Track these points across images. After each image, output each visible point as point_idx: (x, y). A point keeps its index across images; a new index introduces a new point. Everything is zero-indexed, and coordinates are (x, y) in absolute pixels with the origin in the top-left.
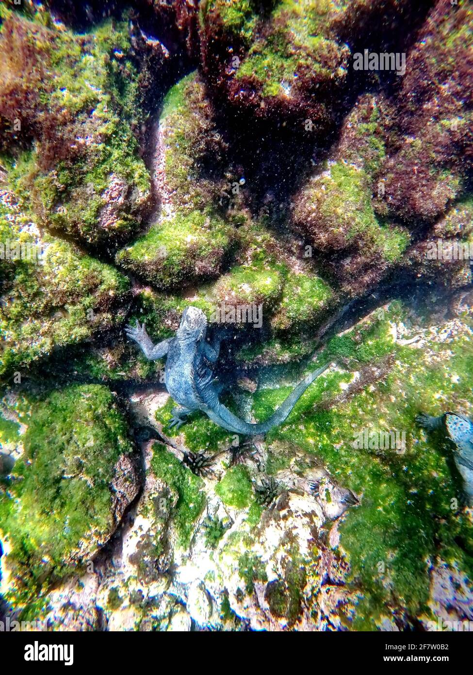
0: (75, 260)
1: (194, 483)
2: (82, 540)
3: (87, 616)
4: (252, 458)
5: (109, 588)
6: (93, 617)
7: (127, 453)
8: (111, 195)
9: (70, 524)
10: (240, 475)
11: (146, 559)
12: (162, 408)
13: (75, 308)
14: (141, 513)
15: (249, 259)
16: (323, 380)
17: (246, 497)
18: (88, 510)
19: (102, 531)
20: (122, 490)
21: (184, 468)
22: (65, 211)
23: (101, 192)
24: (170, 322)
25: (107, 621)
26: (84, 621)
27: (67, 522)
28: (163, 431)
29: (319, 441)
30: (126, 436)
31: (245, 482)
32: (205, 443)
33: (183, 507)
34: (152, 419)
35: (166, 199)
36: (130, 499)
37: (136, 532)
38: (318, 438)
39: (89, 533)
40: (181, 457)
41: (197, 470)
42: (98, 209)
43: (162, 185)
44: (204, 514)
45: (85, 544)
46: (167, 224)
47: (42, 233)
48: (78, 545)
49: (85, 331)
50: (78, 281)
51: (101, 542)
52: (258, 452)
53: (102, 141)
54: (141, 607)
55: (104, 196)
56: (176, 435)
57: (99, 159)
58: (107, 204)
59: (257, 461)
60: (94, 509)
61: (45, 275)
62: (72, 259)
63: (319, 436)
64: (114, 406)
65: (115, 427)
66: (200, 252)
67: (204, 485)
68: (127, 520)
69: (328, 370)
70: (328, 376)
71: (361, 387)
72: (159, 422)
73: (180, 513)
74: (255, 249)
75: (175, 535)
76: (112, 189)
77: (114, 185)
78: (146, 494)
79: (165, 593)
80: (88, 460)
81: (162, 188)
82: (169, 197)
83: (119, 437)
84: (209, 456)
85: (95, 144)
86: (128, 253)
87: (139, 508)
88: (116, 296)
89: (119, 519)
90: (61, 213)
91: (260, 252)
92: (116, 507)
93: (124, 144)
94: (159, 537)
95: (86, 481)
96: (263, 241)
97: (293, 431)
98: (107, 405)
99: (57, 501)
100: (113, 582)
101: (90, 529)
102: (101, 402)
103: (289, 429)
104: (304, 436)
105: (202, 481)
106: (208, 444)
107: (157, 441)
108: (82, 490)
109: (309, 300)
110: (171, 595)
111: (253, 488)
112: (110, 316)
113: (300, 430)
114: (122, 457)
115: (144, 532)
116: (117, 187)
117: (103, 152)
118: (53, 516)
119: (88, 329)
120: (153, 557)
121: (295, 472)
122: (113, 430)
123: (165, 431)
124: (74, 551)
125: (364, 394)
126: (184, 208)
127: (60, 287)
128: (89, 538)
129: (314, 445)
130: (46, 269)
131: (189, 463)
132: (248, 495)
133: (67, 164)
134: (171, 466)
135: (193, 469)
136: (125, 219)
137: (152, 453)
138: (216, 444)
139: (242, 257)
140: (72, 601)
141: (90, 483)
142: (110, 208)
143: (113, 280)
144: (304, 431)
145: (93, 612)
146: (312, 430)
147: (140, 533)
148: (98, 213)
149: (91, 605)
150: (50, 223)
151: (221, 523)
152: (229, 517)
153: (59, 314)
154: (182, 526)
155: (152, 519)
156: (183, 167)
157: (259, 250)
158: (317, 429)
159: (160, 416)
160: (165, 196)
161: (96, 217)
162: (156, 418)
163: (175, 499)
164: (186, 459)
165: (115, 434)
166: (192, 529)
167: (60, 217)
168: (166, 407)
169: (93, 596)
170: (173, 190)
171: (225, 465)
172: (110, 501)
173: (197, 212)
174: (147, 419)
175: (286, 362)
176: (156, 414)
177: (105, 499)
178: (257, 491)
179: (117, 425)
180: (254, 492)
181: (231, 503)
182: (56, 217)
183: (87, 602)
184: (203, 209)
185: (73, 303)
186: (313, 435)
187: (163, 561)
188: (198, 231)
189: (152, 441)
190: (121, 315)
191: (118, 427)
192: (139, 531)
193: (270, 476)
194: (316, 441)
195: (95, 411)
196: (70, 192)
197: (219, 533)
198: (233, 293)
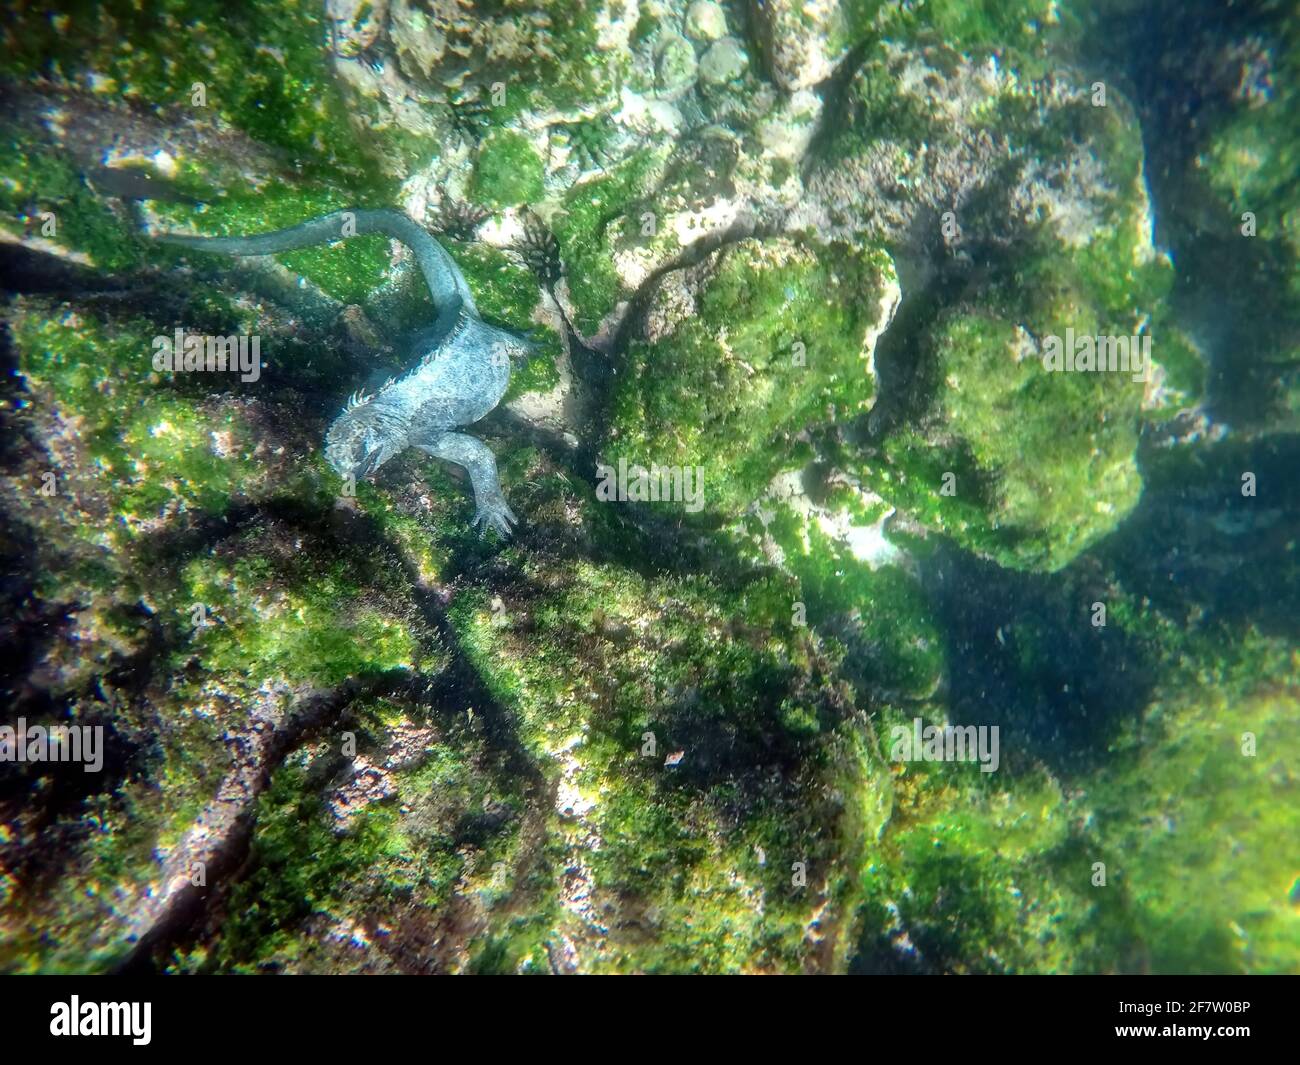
0: (524, 699)
1: (570, 229)
2: (780, 264)
3: (821, 187)
4: (446, 199)
5: (778, 193)
6: (814, 180)
7: (642, 343)
8: (373, 785)
9: (783, 299)
10: (487, 184)
11: (712, 173)
12: (538, 388)
13: (577, 618)
14: (676, 245)
15: (167, 512)
16: (201, 222)
17: (503, 144)
18: (749, 301)
19: (748, 254)
20: (685, 292)
21: (568, 263)
22: (486, 801)
23: (391, 801)
24: (424, 499)
25: (800, 163)
26: (827, 185)
27: (785, 306)
28: (561, 352)
29: (305, 94)
30: (626, 372)
31: (488, 168)
32: (508, 272)
33: (610, 209)
34: (565, 386)
35: (260, 732)
36: (681, 273)
37: (702, 225)
38: (304, 100)
39: (766, 266)
40: (562, 284)
41: (550, 250)
42: (419, 769)
43: (245, 770)
44: (586, 177)
45: (780, 258)
46: (294, 674)
47: (556, 783)
48: (790, 262)
49: (586, 570)
50: (543, 659)
51: (759, 243)
52: (428, 202)
53: (315, 916)
54: (753, 133)
55: (389, 791)
56: (544, 326)
57: (350, 875)
58: (394, 770)
59: (440, 190)
60: (740, 294)
61: (594, 702)
62: (529, 704)
63: (297, 101)
64: (614, 432)
65: (635, 395)
66: (266, 569)
67: (555, 216)
68: (703, 248)
69: (174, 231)
70: (184, 222)
71: (126, 107)
72: (558, 370)
73: (622, 204)
74: (134, 522)
75: (650, 180)
76: (364, 795)
77: (354, 803)
78: (653, 264)
79: (713, 122)
80: (706, 370)
81: (250, 763)
82: (249, 731)
83: (639, 376)
84: (514, 254)
85: (336, 914)
86: (418, 659)
87: (676, 253)
88: (492, 592)
89: (715, 255)
90: (499, 800)
91: (128, 511)
92: (709, 273)
93: (267, 897)
94: (675, 187)
95: (728, 341)
96: (101, 530)
97: (341, 154)
98: (625, 438)
99: (782, 346)
100: (769, 197)
101: (762, 270)
102: (632, 450)
103: (346, 163)
104: (326, 127)
105: (554, 224)
106: (504, 269)
107: (582, 339)
108: (741, 331)
109: (95, 347)
110: (707, 113)
111: (481, 148)
112: (526, 569)
113: (325, 142)
114: (654, 339)
115: (690, 214)
116: (348, 795)
117: (327, 890)
118: (799, 331)
119: (576, 572)
120: (702, 168)
121: (390, 110)
122: (640, 393)
123: (558, 350)
124: (798, 259)
125: (131, 91)
126: (232, 689)
127: (580, 667)
128: (769, 259)
129: (319, 97)
130: (586, 711)
131: (555, 267)
132: (496, 143)
133: (424, 896)
134: (587, 281)
135: (555, 255)
136: (378, 723)
137: (602, 323)
138: (489, 260)
139: (183, 524)
140: (829, 223)
141: (723, 336)
142: (394, 760)
143: (479, 623)
144: (319, 134)
145: (812, 185)
146: (303, 122)
147: (698, 218)
148: (425, 761)
149: (810, 196)
150: (529, 794)
151: (569, 144)
152: (553, 142)
153: (612, 626)
154: (630, 183)
155: (669, 221)
156: (162, 784)
157: (127, 517)
158: (290, 116)
159: (548, 378)
160: (254, 740)
161: (433, 756)
162: (558, 381)
163: (615, 224)
164: (556, 276)
165: (641, 384)
166: (619, 170)
167: (504, 793)
168: (530, 388)
169: (803, 205)
170: (229, 743)
171: (499, 222)
172: (712, 287)
173: (213, 664)
174: (573, 390)
175: (254, 295)
176: (553, 385)
177: (716, 295)
178: (478, 140)
179: (629, 397)
180: (483, 141)
181: (533, 157)
182: (510, 796)
183: (812, 204)
184: (190, 664)
185: (575, 626)
186: (308, 113)
187: (691, 153)
188: (238, 621)
189: (588, 342)
190: (505, 560)
191: (629, 392)
192: (697, 223)
193: (438, 141)
194: (310, 100)
195: (650, 442)
196: (453, 833)
197: (584, 129)
198: (259, 449)
